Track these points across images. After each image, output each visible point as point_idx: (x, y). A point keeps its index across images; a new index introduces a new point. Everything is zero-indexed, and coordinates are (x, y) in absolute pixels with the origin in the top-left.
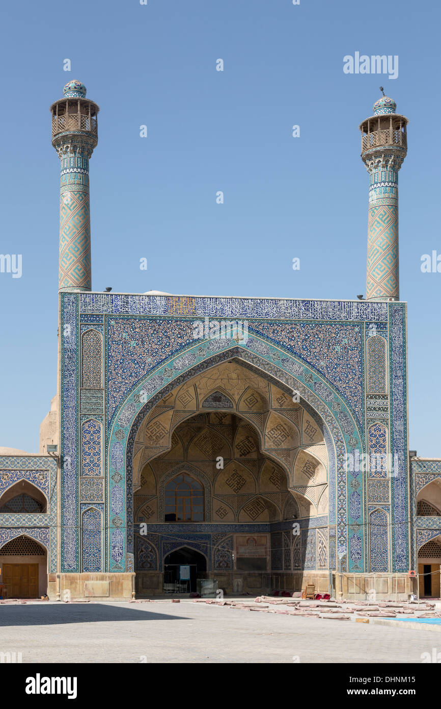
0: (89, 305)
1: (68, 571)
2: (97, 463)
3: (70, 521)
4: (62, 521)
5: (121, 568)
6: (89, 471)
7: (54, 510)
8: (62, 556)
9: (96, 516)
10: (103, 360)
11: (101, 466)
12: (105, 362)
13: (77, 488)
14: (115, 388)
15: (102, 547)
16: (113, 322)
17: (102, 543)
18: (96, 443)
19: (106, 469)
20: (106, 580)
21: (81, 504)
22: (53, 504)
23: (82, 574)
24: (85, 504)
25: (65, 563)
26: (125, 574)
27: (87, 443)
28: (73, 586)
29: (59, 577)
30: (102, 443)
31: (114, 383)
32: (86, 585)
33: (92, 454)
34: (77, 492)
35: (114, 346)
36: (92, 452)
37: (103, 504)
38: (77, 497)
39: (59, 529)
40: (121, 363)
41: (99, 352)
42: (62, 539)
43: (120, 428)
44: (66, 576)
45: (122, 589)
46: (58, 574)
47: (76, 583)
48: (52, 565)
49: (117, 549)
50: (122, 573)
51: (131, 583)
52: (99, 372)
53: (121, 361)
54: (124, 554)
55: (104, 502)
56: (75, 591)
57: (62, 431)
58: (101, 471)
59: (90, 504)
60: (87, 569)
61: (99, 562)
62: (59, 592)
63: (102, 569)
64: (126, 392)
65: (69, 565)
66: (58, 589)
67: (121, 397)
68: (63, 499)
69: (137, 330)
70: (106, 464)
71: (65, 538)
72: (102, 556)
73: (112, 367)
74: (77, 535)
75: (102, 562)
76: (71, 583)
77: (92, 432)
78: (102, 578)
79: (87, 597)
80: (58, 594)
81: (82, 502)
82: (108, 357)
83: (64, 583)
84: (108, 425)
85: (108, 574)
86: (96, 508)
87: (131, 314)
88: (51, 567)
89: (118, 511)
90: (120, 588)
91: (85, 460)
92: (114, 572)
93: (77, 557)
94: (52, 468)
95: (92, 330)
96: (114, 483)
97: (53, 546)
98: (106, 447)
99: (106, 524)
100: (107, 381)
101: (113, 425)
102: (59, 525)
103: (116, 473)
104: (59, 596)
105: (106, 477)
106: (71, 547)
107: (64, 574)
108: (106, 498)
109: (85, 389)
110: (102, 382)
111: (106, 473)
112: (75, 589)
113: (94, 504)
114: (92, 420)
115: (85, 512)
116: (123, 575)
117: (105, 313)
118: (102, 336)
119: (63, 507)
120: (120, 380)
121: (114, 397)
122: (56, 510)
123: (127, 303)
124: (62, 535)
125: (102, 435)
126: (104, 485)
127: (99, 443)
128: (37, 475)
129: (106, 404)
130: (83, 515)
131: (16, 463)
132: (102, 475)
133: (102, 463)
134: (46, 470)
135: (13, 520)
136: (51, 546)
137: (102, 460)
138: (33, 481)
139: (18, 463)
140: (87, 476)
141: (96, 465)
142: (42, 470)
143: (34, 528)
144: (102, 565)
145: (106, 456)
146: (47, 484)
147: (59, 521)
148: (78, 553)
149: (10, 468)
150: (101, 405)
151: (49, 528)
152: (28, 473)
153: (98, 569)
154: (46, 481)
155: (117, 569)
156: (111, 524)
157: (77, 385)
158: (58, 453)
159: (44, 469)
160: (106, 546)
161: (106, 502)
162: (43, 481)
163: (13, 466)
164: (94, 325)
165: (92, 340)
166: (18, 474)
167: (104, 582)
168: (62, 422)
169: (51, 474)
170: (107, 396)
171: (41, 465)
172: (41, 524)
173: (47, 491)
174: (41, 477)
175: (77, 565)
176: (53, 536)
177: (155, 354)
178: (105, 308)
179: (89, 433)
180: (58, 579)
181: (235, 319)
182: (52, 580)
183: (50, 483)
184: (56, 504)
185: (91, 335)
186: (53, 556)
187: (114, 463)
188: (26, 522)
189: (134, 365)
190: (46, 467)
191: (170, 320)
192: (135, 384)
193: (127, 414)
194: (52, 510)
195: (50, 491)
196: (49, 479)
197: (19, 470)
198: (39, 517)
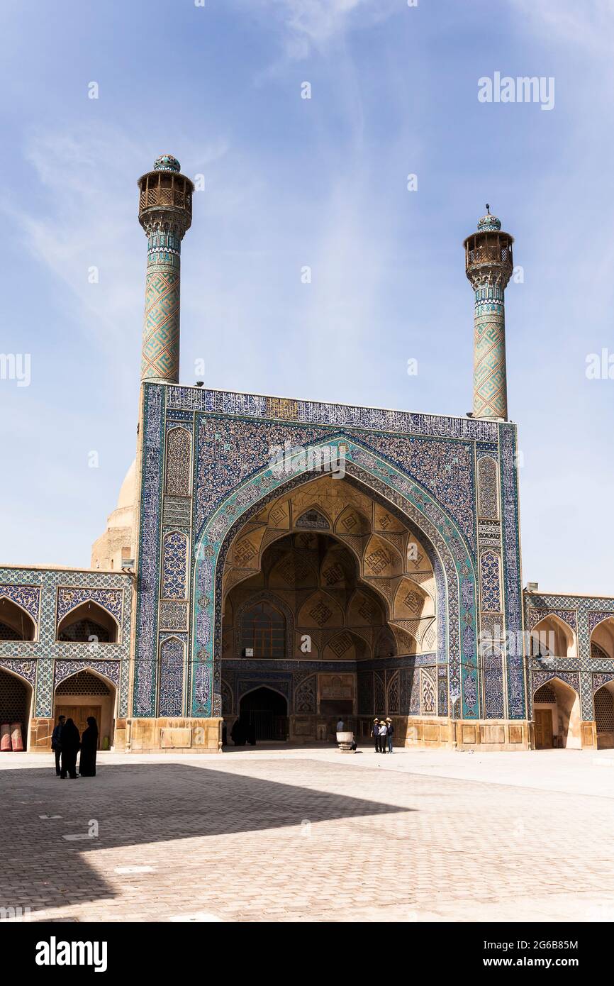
0: (177, 399)
1: (141, 716)
2: (181, 583)
3: (146, 653)
4: (137, 653)
6: (171, 593)
7: (127, 639)
8: (135, 696)
9: (177, 648)
10: (191, 463)
11: (186, 587)
12: (194, 466)
13: (156, 613)
14: (203, 496)
15: (184, 687)
16: (203, 421)
17: (184, 681)
18: (181, 560)
19: (191, 591)
20: (187, 727)
21: (160, 632)
22: (126, 632)
23: (158, 719)
24: (165, 632)
25: (138, 705)
26: (211, 719)
27: (170, 559)
28: (147, 734)
29: (129, 723)
30: (187, 560)
31: (203, 490)
32: (164, 732)
33: (175, 572)
34: (156, 617)
35: (204, 450)
36: (175, 570)
37: (187, 633)
38: (155, 623)
39: (132, 663)
40: (212, 468)
41: (186, 453)
42: (136, 675)
43: (209, 544)
44: (139, 722)
45: (206, 740)
46: (128, 719)
47: (151, 731)
48: (121, 708)
49: (201, 688)
50: (207, 718)
52: (187, 477)
53: (213, 466)
54: (210, 695)
55: (188, 630)
56: (149, 741)
57: (141, 544)
58: (186, 593)
59: (170, 632)
60: (165, 714)
61: (180, 703)
62: (129, 742)
63: (183, 712)
64: (217, 501)
65: (142, 707)
66: (128, 737)
67: (210, 507)
68: (138, 626)
69: (232, 432)
70: (191, 585)
71: (139, 674)
72: (184, 697)
73: (202, 472)
74: (154, 670)
75: (184, 704)
76: (145, 731)
77: (176, 546)
78: (182, 725)
79: (164, 748)
80: (128, 744)
81: (161, 630)
82: (197, 461)
83: (136, 731)
84: (196, 539)
85: (190, 719)
86: (179, 638)
87: (225, 413)
88: (120, 710)
89: (204, 643)
90: (204, 738)
91: (167, 579)
92: (197, 717)
93: (153, 698)
94: (127, 588)
95: (179, 429)
96: (200, 608)
97: (124, 684)
98: (192, 565)
99: (190, 657)
100: (195, 487)
101: (202, 539)
102: (133, 658)
103: (203, 596)
104: (130, 747)
105: (191, 601)
106: (146, 685)
107: (136, 719)
108: (190, 627)
109: (170, 495)
110: (189, 488)
111: (191, 596)
112: (149, 738)
113: (176, 632)
114: (176, 532)
115: (164, 643)
116: (209, 721)
117: (195, 410)
118: (192, 438)
119: (138, 635)
120: (210, 486)
121: (203, 507)
122: (130, 639)
123: (220, 400)
124: (136, 670)
125: (187, 551)
126: (188, 610)
127: (184, 560)
128: (107, 596)
129: (194, 514)
130: (162, 646)
131: (82, 580)
132: (187, 597)
133: (186, 583)
134: (119, 590)
135: (75, 650)
136: (122, 684)
137: (187, 580)
138: (102, 603)
139: (85, 580)
140: (168, 599)
141: (180, 586)
142: (113, 590)
143: (101, 661)
144: (183, 709)
145: (192, 575)
146: (119, 607)
147: (133, 653)
148: (154, 692)
149: (74, 586)
150: (187, 515)
151: (119, 661)
152: (96, 593)
153: (178, 713)
154: (118, 603)
155: (201, 712)
156: (196, 657)
157: (160, 490)
158: (134, 570)
159: (116, 588)
160: (189, 684)
161: (190, 631)
162: (115, 603)
163: (78, 584)
164: (182, 422)
165: (179, 439)
166: (85, 593)
167: (185, 729)
168: (141, 533)
169: (125, 594)
170: (195, 505)
171: (113, 584)
172: (110, 656)
173: (118, 616)
174: (112, 598)
175: (153, 708)
176: (124, 671)
177: (251, 460)
178: (195, 404)
179: (172, 547)
180: (128, 726)
181: (340, 428)
182: (121, 726)
183: (123, 606)
184: (129, 632)
185: (178, 435)
186: (124, 697)
187: (201, 585)
188: (91, 653)
189: (227, 471)
190: (118, 585)
191: (269, 423)
192: (228, 493)
193: (217, 529)
194: (125, 639)
195: (122, 615)
196: (122, 600)
197: (85, 589)
198: (107, 647)
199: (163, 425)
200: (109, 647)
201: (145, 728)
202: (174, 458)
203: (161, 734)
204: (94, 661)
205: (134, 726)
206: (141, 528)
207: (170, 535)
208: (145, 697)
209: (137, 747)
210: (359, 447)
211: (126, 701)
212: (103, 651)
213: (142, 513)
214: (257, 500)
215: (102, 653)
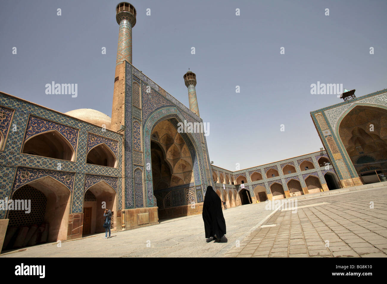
0: (136, 72)
1: (129, 208)
3: (129, 174)
4: (126, 175)
5: (152, 204)
6: (137, 148)
8: (126, 197)
9: (140, 174)
11: (141, 146)
12: (141, 99)
13: (132, 155)
14: (145, 111)
15: (143, 192)
16: (143, 84)
17: (143, 189)
19: (143, 148)
20: (147, 212)
21: (134, 164)
23: (135, 209)
24: (136, 165)
25: (127, 202)
27: (135, 132)
28: (132, 218)
29: (124, 212)
31: (145, 109)
33: (137, 139)
34: (132, 157)
35: (144, 94)
36: (137, 137)
38: (132, 160)
39: (123, 180)
40: (147, 102)
41: (139, 93)
42: (126, 186)
43: (147, 130)
45: (154, 218)
46: (123, 210)
47: (134, 216)
49: (150, 193)
50: (153, 207)
51: (157, 213)
52: (139, 101)
54: (152, 196)
55: (143, 165)
56: (133, 221)
57: (125, 122)
58: (141, 148)
59: (137, 165)
60: (137, 206)
61: (142, 201)
62: (125, 224)
63: (144, 205)
65: (129, 203)
66: (123, 221)
68: (125, 160)
70: (143, 145)
71: (127, 185)
72: (144, 197)
73: (144, 102)
74: (133, 184)
75: (144, 201)
76: (131, 216)
78: (145, 212)
79: (139, 225)
82: (142, 97)
83: (127, 217)
84: (144, 126)
85: (148, 208)
86: (140, 169)
88: (119, 205)
89: (149, 171)
90: (153, 217)
91: (135, 141)
93: (133, 198)
94: (120, 140)
95: (136, 83)
96: (147, 156)
97: (120, 191)
98: (143, 137)
99: (145, 178)
100: (142, 107)
102: (123, 176)
103: (147, 151)
104: (125, 227)
105: (144, 152)
106: (130, 191)
107: (127, 210)
108: (144, 164)
109: (134, 106)
110: (140, 106)
111: (143, 150)
113: (139, 166)
114: (137, 121)
115: (135, 171)
116: (153, 208)
117: (141, 79)
118: (140, 88)
119: (126, 165)
121: (145, 115)
122: (122, 166)
123: (148, 80)
124: (126, 183)
125: (141, 131)
126: (143, 156)
127: (140, 134)
128: (112, 143)
129: (143, 117)
132: (142, 150)
133: (141, 144)
134: (116, 141)
135: (96, 170)
136: (119, 190)
137: (141, 142)
138: (109, 146)
139: (102, 132)
140: (135, 150)
141: (139, 145)
142: (114, 140)
143: (109, 177)
144: (144, 203)
145: (143, 141)
146: (117, 149)
147: (123, 173)
148: (133, 195)
149: (97, 134)
150: (140, 116)
151: (117, 178)
152: (107, 140)
153: (142, 206)
154: (116, 148)
155: (150, 205)
156: (147, 178)
157: (131, 102)
158: (123, 133)
159: (116, 139)
160: (145, 191)
163: (99, 133)
164: (137, 81)
165: (136, 87)
166: (101, 139)
168: (125, 117)
169: (119, 144)
170: (142, 113)
171: (114, 137)
172: (113, 175)
173: (116, 154)
174: (114, 145)
175: (133, 203)
176: (120, 184)
177: (157, 104)
178: (141, 77)
179: (136, 127)
180: (124, 214)
181: (175, 105)
182: (119, 215)
183: (118, 149)
184: (121, 163)
185: (136, 85)
186: (120, 197)
187: (146, 146)
188: (105, 172)
189: (150, 105)
190: (117, 139)
191: (160, 94)
192: (151, 113)
193: (149, 124)
194: (119, 166)
195: (118, 154)
196: (118, 146)
197: (101, 137)
198: (112, 170)
201: (131, 214)
202: (135, 93)
203: (138, 217)
204: (106, 177)
205: (127, 214)
206: (125, 115)
207: (135, 122)
208: (130, 197)
209: (128, 226)
210: (179, 112)
211: (121, 200)
212: (110, 172)
213: (125, 109)
214: (159, 119)
215: (110, 173)
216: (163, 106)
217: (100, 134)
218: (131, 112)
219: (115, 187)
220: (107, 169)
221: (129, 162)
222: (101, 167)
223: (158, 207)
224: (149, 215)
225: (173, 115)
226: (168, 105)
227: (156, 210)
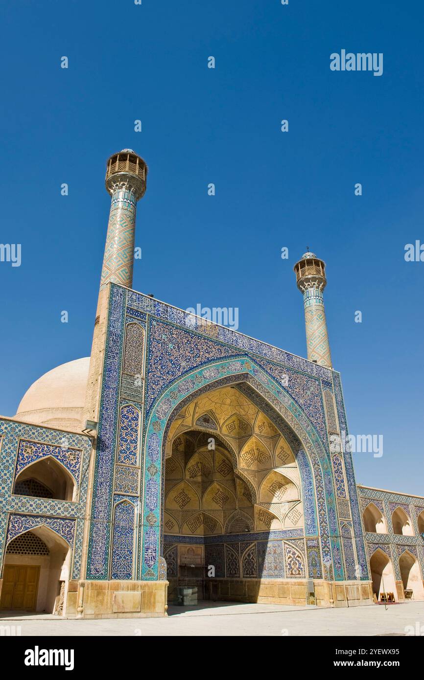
0: (135, 301)
1: (95, 578)
2: (134, 451)
3: (102, 514)
4: (93, 513)
5: (153, 575)
6: (125, 459)
7: (84, 499)
8: (89, 558)
9: (129, 510)
10: (144, 353)
11: (138, 455)
12: (147, 355)
13: (112, 475)
14: (154, 380)
15: (134, 549)
16: (154, 323)
17: (134, 544)
18: (134, 430)
19: (143, 459)
20: (138, 590)
21: (115, 494)
22: (83, 491)
23: (110, 581)
24: (119, 495)
25: (92, 567)
26: (158, 582)
27: (125, 428)
28: (100, 598)
29: (83, 585)
30: (139, 432)
31: (153, 376)
32: (115, 596)
33: (129, 441)
34: (111, 480)
35: (155, 343)
36: (129, 438)
37: (138, 497)
38: (110, 486)
39: (87, 523)
40: (160, 359)
41: (140, 344)
42: (91, 535)
43: (157, 420)
44: (92, 584)
45: (154, 603)
46: (81, 581)
47: (104, 594)
48: (75, 569)
49: (150, 551)
50: (155, 582)
51: (164, 594)
52: (140, 362)
53: (161, 358)
54: (157, 558)
55: (138, 495)
56: (102, 604)
57: (101, 411)
58: (138, 460)
59: (124, 495)
60: (116, 576)
61: (130, 566)
62: (82, 607)
63: (133, 575)
64: (163, 386)
65: (96, 570)
66: (80, 601)
67: (159, 390)
68: (95, 487)
69: (174, 336)
70: (143, 454)
71: (94, 535)
72: (134, 560)
73: (152, 361)
74: (108, 532)
75: (134, 566)
76: (98, 594)
77: (130, 418)
78: (134, 588)
79: (115, 613)
80: (80, 609)
81: (116, 492)
82: (149, 351)
83: (89, 595)
84: (147, 414)
85: (140, 582)
86: (131, 502)
87: (170, 321)
88: (74, 572)
89: (152, 508)
90: (152, 600)
91: (122, 446)
92: (146, 580)
93: (106, 559)
94: (86, 448)
95: (136, 324)
96: (149, 475)
97: (78, 544)
98: (144, 436)
99: (140, 521)
100: (147, 372)
101: (151, 415)
102: (88, 517)
103: (152, 465)
104: (82, 612)
105: (142, 468)
106: (100, 546)
107: (89, 581)
108: (141, 492)
109: (127, 374)
110: (142, 371)
111: (142, 463)
112: (102, 602)
113: (129, 496)
114: (131, 405)
115: (118, 505)
116: (156, 584)
117: (148, 313)
118: (144, 332)
119: (95, 495)
120: (159, 374)
121: (153, 389)
122: (86, 498)
123: (167, 311)
124: (91, 530)
125: (139, 423)
126: (139, 477)
127: (136, 431)
128: (67, 454)
129: (145, 394)
130: (116, 508)
131: (45, 436)
132: (138, 464)
133: (138, 451)
134: (78, 450)
135: (31, 506)
136: (76, 544)
137: (138, 448)
138: (62, 461)
139: (47, 436)
140: (123, 464)
141: (133, 453)
142: (73, 449)
143: (57, 518)
144: (133, 571)
145: (143, 445)
146: (78, 466)
147: (88, 512)
148: (107, 554)
149: (36, 441)
150: (140, 393)
151: (75, 520)
152: (57, 450)
153: (128, 576)
154: (77, 463)
155: (149, 576)
156: (145, 521)
157: (119, 368)
158: (94, 433)
159: (76, 447)
160: (139, 546)
161: (141, 495)
162: (74, 462)
163: (40, 439)
164: (138, 320)
165: (135, 332)
166: (46, 449)
167: (136, 592)
168: (102, 401)
169: (84, 455)
171: (74, 443)
172: (66, 515)
173: (77, 475)
174: (72, 457)
175: (106, 570)
177: (188, 360)
178: (148, 309)
179: (127, 418)
180: (81, 589)
181: (244, 351)
182: (73, 589)
183: (81, 466)
184: (86, 491)
185: (135, 328)
186: (77, 557)
187: (150, 455)
188: (48, 510)
189: (171, 365)
190: (79, 445)
191: (199, 336)
192: (171, 382)
193: (163, 408)
194: (81, 498)
195: (80, 475)
196: (81, 460)
197: (46, 444)
198: (64, 505)
199: (123, 318)
200: (66, 505)
201: (99, 590)
202: (131, 345)
204: (50, 518)
205: (88, 589)
206: (102, 397)
207: (125, 407)
208: (99, 558)
209: (89, 611)
210: (257, 367)
211: (80, 562)
212: (59, 509)
213: (103, 384)
214: (192, 391)
215: (59, 511)
216: (209, 361)
217: (42, 439)
218: (116, 390)
219: (69, 536)
220: (52, 503)
221: (104, 490)
222: (42, 500)
223: (167, 582)
224: (143, 595)
225: (237, 377)
226: (223, 355)
227: (164, 588)
